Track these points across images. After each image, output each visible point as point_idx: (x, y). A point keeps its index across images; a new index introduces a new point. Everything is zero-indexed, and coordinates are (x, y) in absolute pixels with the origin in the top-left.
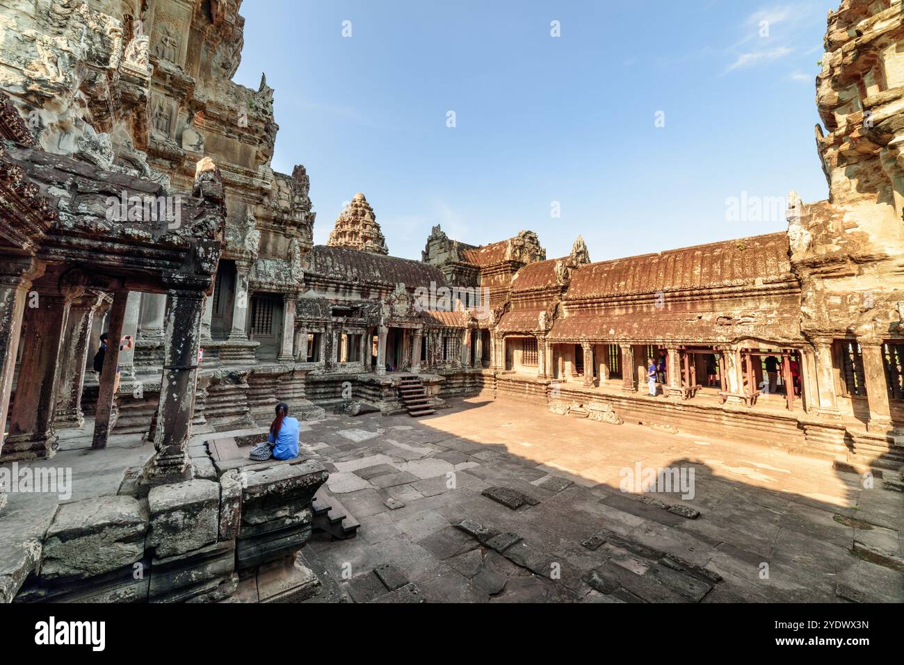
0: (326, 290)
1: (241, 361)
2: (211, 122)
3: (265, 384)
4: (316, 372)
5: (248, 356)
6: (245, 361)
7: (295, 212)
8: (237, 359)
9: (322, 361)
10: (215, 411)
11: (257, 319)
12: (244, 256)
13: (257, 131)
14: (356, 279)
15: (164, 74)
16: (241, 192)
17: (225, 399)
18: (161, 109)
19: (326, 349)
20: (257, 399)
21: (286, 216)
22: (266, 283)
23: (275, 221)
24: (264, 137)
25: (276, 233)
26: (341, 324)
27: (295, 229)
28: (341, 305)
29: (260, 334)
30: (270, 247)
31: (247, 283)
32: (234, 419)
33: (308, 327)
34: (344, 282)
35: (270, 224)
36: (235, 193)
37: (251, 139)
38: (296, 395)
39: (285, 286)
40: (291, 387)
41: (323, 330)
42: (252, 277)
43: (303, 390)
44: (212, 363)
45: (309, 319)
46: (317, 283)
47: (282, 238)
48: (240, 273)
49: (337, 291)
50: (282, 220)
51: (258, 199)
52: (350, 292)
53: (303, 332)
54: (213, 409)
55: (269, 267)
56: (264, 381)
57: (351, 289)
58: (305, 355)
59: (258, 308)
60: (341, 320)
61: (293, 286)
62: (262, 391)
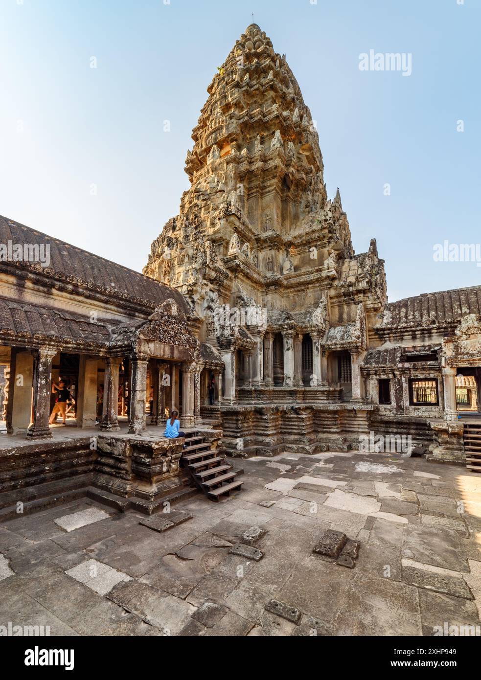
0: (402, 339)
1: (317, 401)
2: (300, 248)
3: (327, 418)
4: (388, 413)
5: (322, 398)
6: (320, 401)
7: (359, 282)
8: (314, 399)
9: (394, 404)
10: (287, 430)
11: (343, 371)
12: (313, 329)
13: (324, 237)
14: (434, 322)
15: (266, 240)
16: (317, 285)
17: (292, 423)
18: (269, 258)
19: (396, 393)
20: (324, 428)
21: (351, 289)
22: (332, 345)
23: (345, 295)
24: (331, 238)
25: (348, 304)
26: (408, 369)
27: (362, 295)
28: (420, 351)
29: (346, 382)
30: (345, 316)
31: (319, 347)
32: (296, 437)
33: (376, 374)
34: (419, 328)
35: (343, 299)
36: (314, 287)
37: (322, 244)
38: (360, 430)
39: (346, 344)
40: (356, 423)
41: (391, 376)
42: (323, 342)
43: (366, 427)
44: (291, 401)
45: (374, 368)
46: (391, 335)
47: (353, 306)
48: (314, 341)
49: (414, 338)
50: (349, 293)
51: (328, 284)
52: (430, 337)
53: (372, 379)
54: (287, 429)
55: (336, 332)
56: (326, 415)
57: (431, 333)
58: (376, 398)
59: (342, 363)
60: (407, 365)
61: (352, 343)
62: (326, 423)
